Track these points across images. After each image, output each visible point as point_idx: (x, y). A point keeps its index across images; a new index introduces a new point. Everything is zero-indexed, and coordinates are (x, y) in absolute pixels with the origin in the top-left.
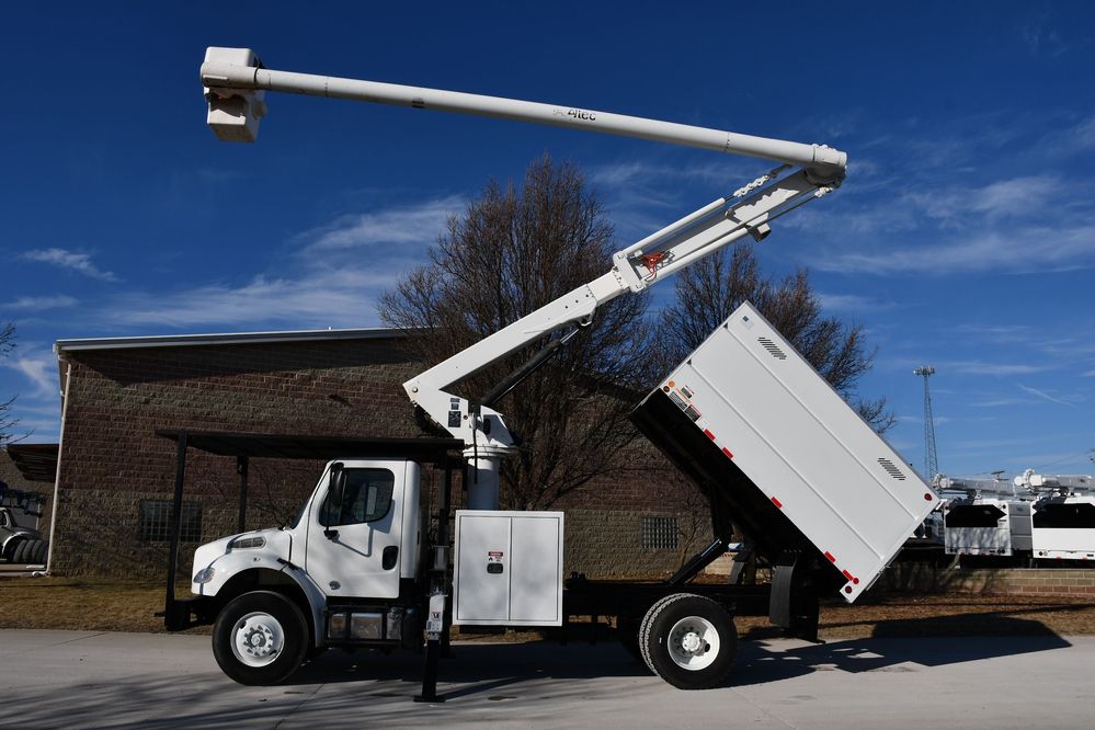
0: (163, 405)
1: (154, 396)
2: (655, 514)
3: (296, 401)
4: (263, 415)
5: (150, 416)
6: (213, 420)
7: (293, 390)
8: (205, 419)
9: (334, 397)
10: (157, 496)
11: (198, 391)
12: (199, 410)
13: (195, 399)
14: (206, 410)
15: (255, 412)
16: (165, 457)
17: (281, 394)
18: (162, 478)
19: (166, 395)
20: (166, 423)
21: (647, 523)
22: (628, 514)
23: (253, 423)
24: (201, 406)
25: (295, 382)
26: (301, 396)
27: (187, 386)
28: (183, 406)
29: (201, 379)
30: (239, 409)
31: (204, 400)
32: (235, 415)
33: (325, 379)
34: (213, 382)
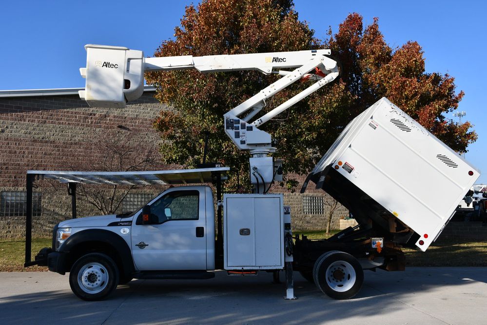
0: (13, 133)
1: (7, 127)
2: (311, 194)
3: (98, 130)
4: (77, 139)
5: (5, 140)
6: (46, 142)
7: (95, 123)
8: (41, 142)
9: (120, 127)
10: (12, 189)
11: (36, 124)
12: (37, 136)
13: (34, 129)
14: (41, 136)
15: (72, 136)
16: (16, 165)
17: (87, 126)
18: (15, 177)
19: (15, 127)
20: (16, 144)
21: (306, 200)
22: (295, 195)
23: (71, 144)
24: (38, 134)
25: (95, 119)
26: (100, 127)
27: (28, 121)
28: (26, 134)
29: (37, 117)
30: (62, 135)
31: (39, 130)
32: (60, 139)
33: (115, 117)
34: (45, 119)
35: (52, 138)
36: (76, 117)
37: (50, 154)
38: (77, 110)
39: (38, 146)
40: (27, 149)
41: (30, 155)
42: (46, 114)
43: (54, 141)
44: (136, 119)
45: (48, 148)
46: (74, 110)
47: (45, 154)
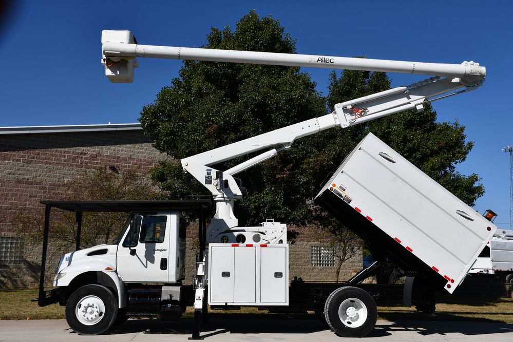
4: (65, 180)
6: (32, 183)
7: (85, 163)
8: (26, 183)
9: (113, 168)
11: (21, 164)
12: (22, 177)
13: (19, 169)
14: (26, 177)
15: (60, 178)
17: (77, 166)
23: (59, 186)
24: (23, 174)
25: (86, 158)
26: (91, 167)
27: (13, 160)
28: (10, 174)
29: (22, 156)
30: (49, 176)
31: (25, 170)
32: (48, 181)
33: (107, 157)
34: (31, 158)
35: (38, 180)
36: (65, 157)
37: (36, 197)
38: (67, 149)
39: (22, 188)
40: (11, 190)
41: (13, 198)
42: (32, 153)
43: (40, 183)
44: (130, 158)
45: (33, 190)
46: (63, 150)
47: (30, 196)
